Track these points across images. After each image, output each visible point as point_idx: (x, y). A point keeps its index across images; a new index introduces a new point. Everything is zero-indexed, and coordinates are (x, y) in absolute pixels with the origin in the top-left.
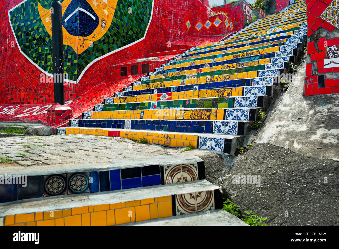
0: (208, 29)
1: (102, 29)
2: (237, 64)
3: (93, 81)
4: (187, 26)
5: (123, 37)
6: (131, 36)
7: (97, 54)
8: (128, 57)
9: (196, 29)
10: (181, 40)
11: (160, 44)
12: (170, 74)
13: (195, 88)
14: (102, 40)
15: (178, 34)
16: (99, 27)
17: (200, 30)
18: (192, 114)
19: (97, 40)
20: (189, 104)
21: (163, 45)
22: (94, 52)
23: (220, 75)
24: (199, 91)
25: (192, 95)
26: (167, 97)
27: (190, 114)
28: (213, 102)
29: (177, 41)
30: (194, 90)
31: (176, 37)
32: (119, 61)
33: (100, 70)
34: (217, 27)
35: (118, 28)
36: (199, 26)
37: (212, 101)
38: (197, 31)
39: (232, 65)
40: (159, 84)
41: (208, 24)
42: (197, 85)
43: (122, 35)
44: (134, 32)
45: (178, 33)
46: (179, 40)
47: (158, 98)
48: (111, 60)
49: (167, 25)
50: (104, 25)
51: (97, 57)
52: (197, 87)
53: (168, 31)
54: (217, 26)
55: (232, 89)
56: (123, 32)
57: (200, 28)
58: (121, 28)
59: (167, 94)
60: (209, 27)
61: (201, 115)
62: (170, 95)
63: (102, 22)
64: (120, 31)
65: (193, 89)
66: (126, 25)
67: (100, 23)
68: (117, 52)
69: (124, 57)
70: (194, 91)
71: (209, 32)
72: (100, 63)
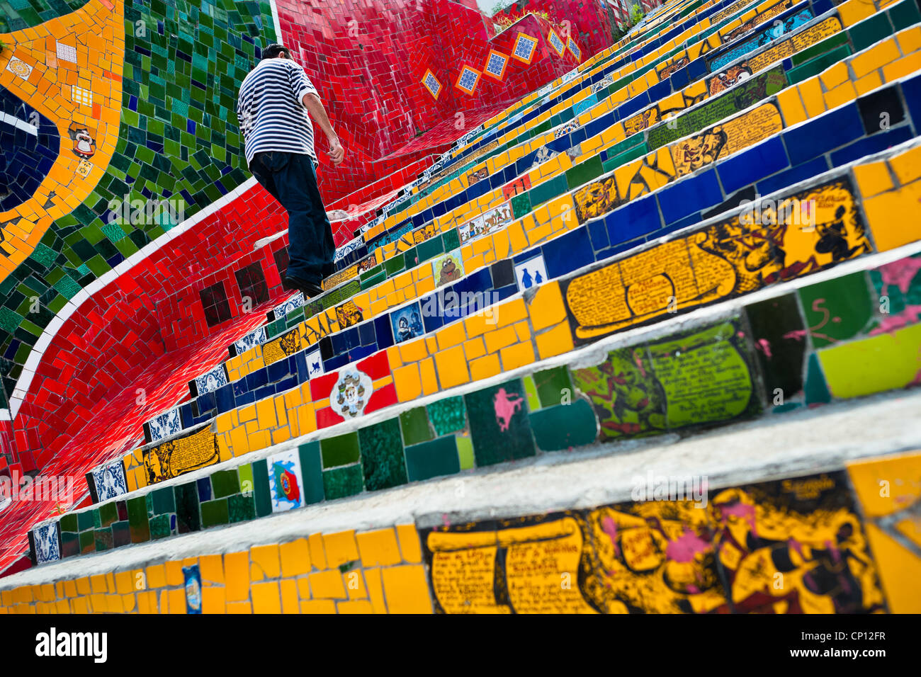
0: (501, 80)
1: (82, 165)
2: (708, 82)
3: (94, 382)
4: (429, 89)
5: (190, 174)
6: (221, 165)
7: (83, 269)
8: (234, 244)
9: (461, 93)
10: (421, 139)
11: (348, 171)
12: (382, 254)
13: (527, 278)
14: (91, 207)
15: (408, 123)
16: (63, 161)
17: (476, 93)
18: (585, 559)
19: (68, 211)
20: (520, 414)
21: (361, 172)
22: (69, 264)
23: (651, 156)
24: (564, 287)
25: (523, 330)
26: (370, 386)
27: (571, 561)
28: (750, 346)
29: (410, 144)
30: (522, 289)
31: (401, 132)
32: (195, 269)
33: (118, 329)
34: (529, 63)
35: (158, 148)
36: (468, 81)
37: (734, 341)
38: (468, 96)
39: (685, 98)
40: (333, 316)
41: (496, 64)
42: (535, 253)
43: (180, 170)
44: (229, 148)
45: (403, 118)
46: (416, 139)
47: (321, 404)
48: (158, 276)
49: (355, 100)
50: (84, 147)
51: (89, 279)
52: (537, 265)
53: (364, 120)
54: (526, 59)
55: (847, 182)
56: (185, 157)
57: (475, 83)
58: (167, 142)
59: (359, 367)
60: (502, 72)
61: (712, 562)
62: (378, 368)
63: (74, 139)
64: (168, 156)
65: (515, 290)
66: (191, 128)
67: (65, 142)
68: (178, 238)
69: (213, 251)
70: (526, 298)
71: (510, 88)
72: (111, 300)
